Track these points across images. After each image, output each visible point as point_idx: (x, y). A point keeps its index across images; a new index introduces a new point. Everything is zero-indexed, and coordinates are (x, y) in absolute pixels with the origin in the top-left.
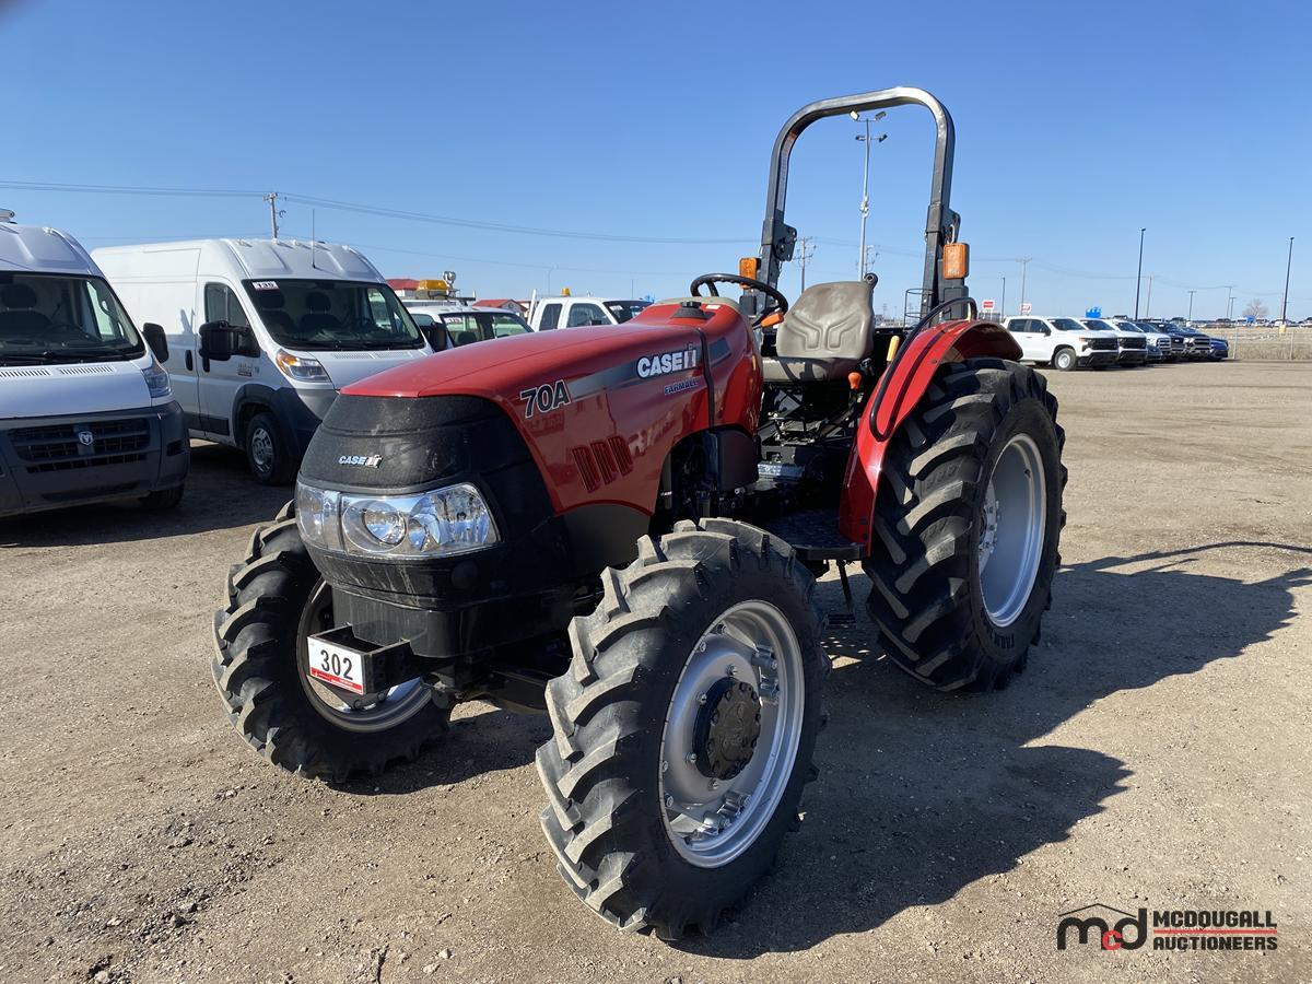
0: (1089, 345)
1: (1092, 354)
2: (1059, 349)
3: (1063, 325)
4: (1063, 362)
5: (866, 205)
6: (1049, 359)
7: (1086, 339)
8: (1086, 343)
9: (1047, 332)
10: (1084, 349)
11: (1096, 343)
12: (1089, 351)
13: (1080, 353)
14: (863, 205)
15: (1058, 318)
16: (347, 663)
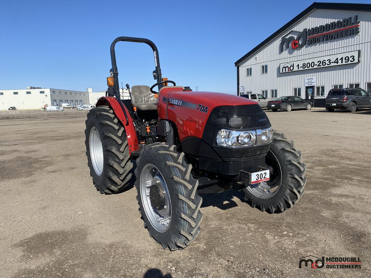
16: (265, 174)
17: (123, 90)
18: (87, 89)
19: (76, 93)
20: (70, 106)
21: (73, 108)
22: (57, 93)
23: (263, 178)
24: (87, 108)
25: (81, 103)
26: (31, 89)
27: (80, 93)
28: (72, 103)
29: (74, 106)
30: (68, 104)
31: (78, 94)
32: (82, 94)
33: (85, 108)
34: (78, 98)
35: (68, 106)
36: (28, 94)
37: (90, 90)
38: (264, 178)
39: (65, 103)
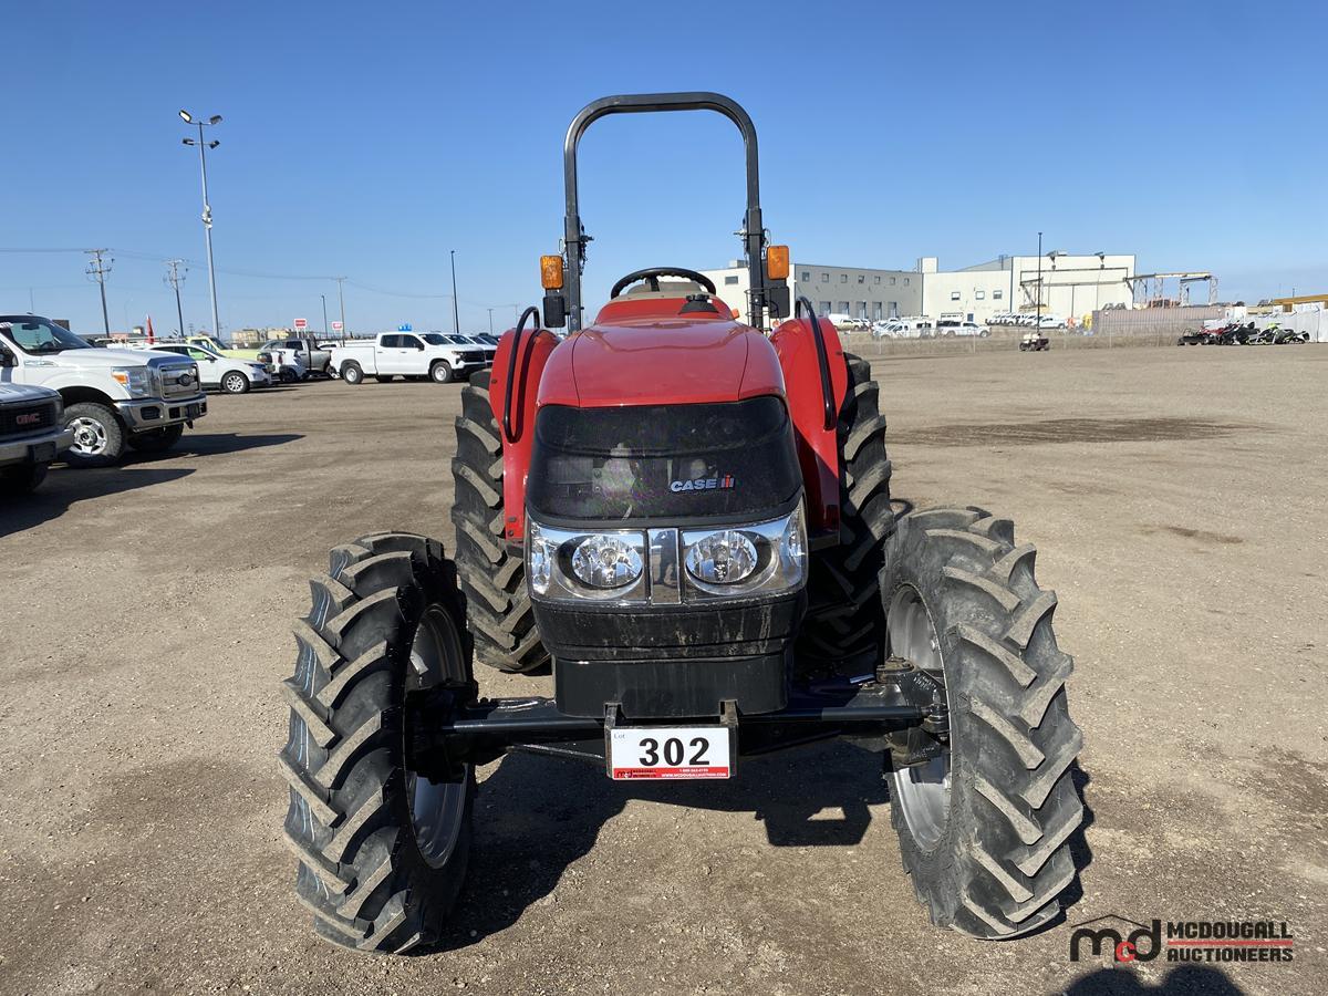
0: (462, 358)
1: (466, 366)
2: (435, 363)
3: (434, 339)
4: (440, 375)
5: (209, 216)
6: (426, 372)
7: (458, 353)
8: (459, 357)
9: (421, 347)
10: (457, 362)
11: (467, 356)
12: (462, 364)
13: (454, 366)
14: (204, 216)
15: (429, 333)
16: (700, 744)
17: (1053, 259)
18: (920, 261)
19: (878, 276)
20: (855, 324)
21: (864, 328)
22: (815, 279)
23: (685, 763)
24: (903, 330)
25: (893, 312)
26: (738, 267)
27: (893, 276)
28: (862, 313)
29: (868, 324)
30: (847, 317)
31: (886, 281)
32: (900, 281)
33: (895, 331)
34: (885, 293)
35: (846, 324)
36: (729, 286)
37: (929, 264)
38: (693, 761)
39: (840, 312)
